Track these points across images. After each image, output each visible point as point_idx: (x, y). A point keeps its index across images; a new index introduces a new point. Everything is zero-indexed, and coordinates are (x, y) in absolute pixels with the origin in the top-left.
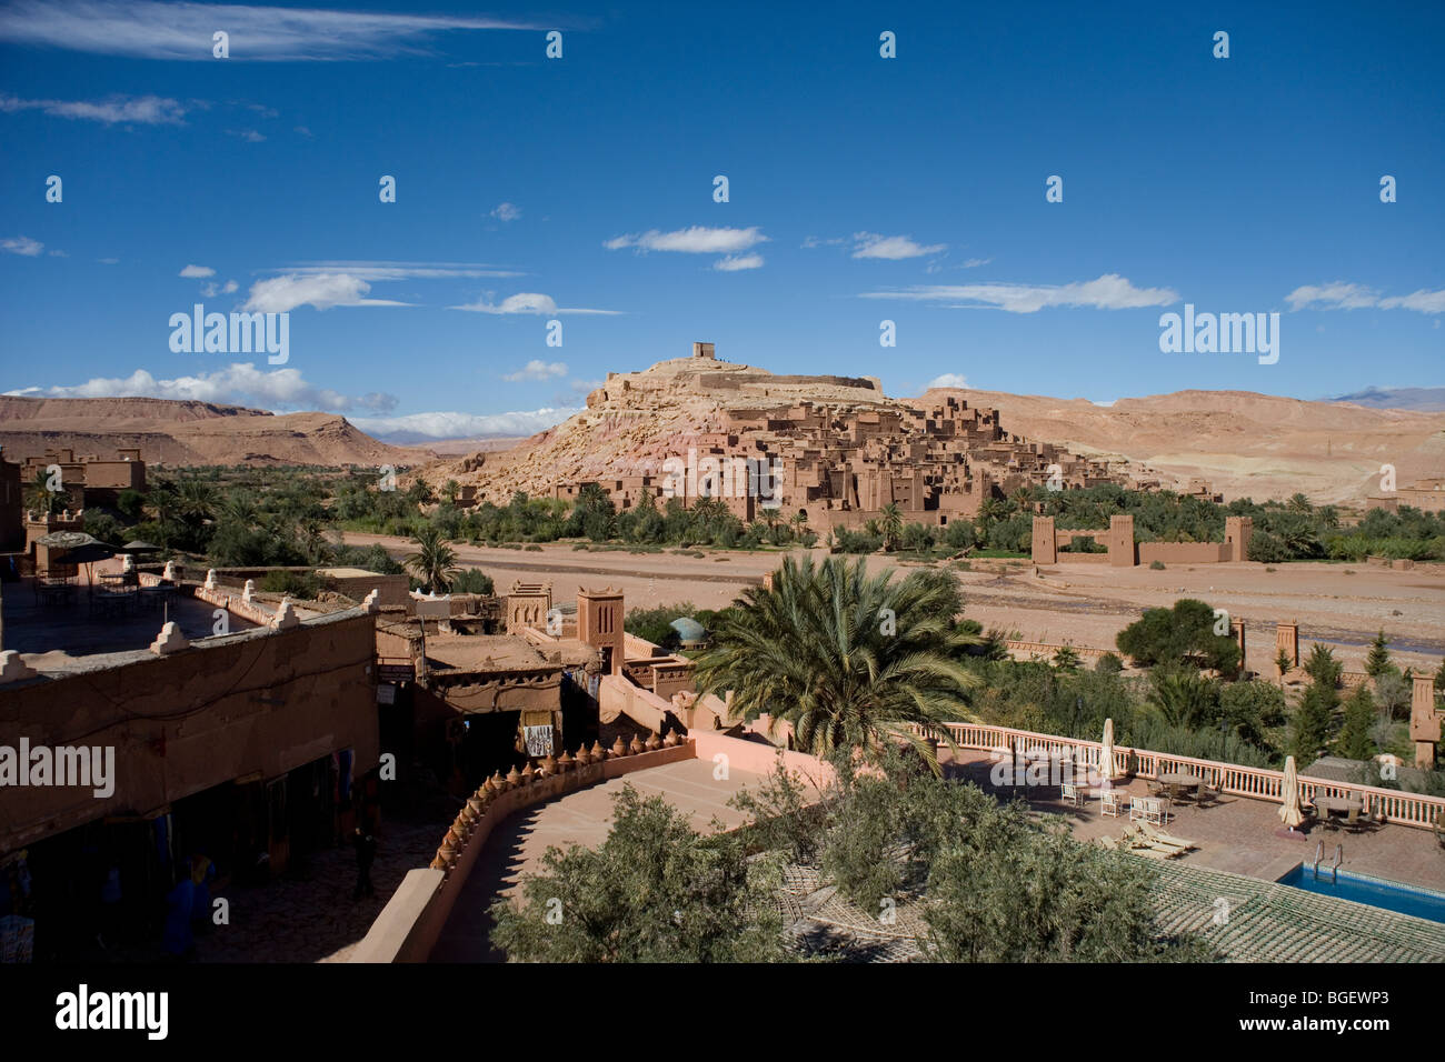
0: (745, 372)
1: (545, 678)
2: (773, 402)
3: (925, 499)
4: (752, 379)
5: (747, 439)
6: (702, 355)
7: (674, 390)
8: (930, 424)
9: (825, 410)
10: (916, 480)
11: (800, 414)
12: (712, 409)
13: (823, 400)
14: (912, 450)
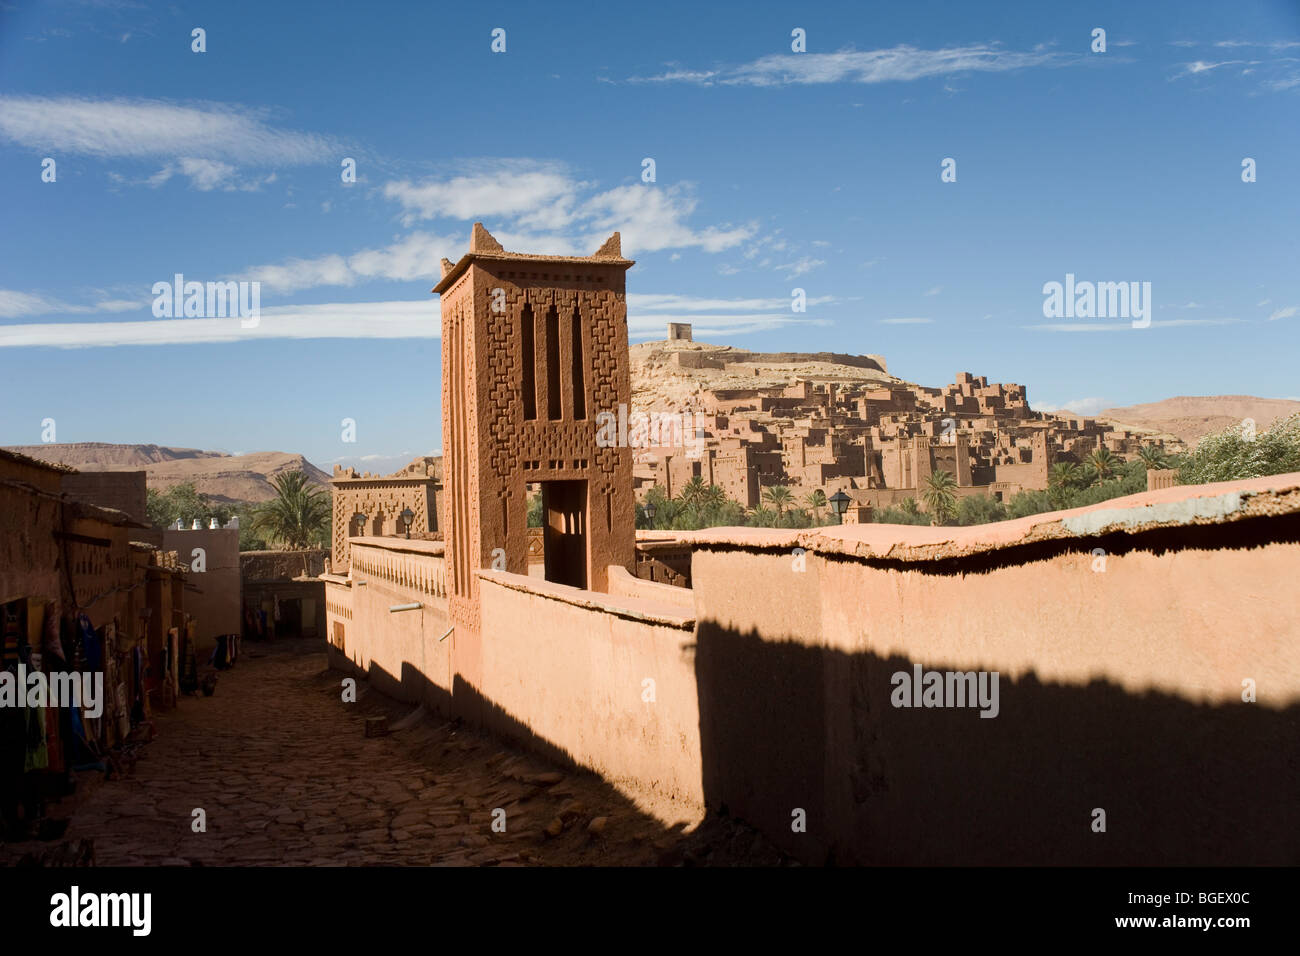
0: (729, 351)
2: (764, 382)
4: (740, 358)
5: (738, 421)
7: (648, 372)
8: (950, 401)
9: (827, 389)
10: (960, 449)
11: (799, 393)
12: (694, 391)
13: (824, 378)
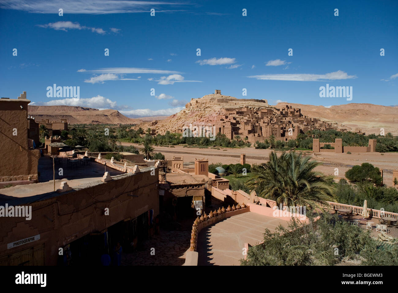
0: (229, 98)
1: (200, 186)
2: (237, 106)
3: (281, 133)
4: (232, 100)
5: (230, 117)
6: (217, 93)
7: (210, 103)
8: (282, 113)
9: (252, 109)
10: (279, 128)
11: (245, 110)
12: (220, 108)
13: (252, 106)
14: (276, 120)
